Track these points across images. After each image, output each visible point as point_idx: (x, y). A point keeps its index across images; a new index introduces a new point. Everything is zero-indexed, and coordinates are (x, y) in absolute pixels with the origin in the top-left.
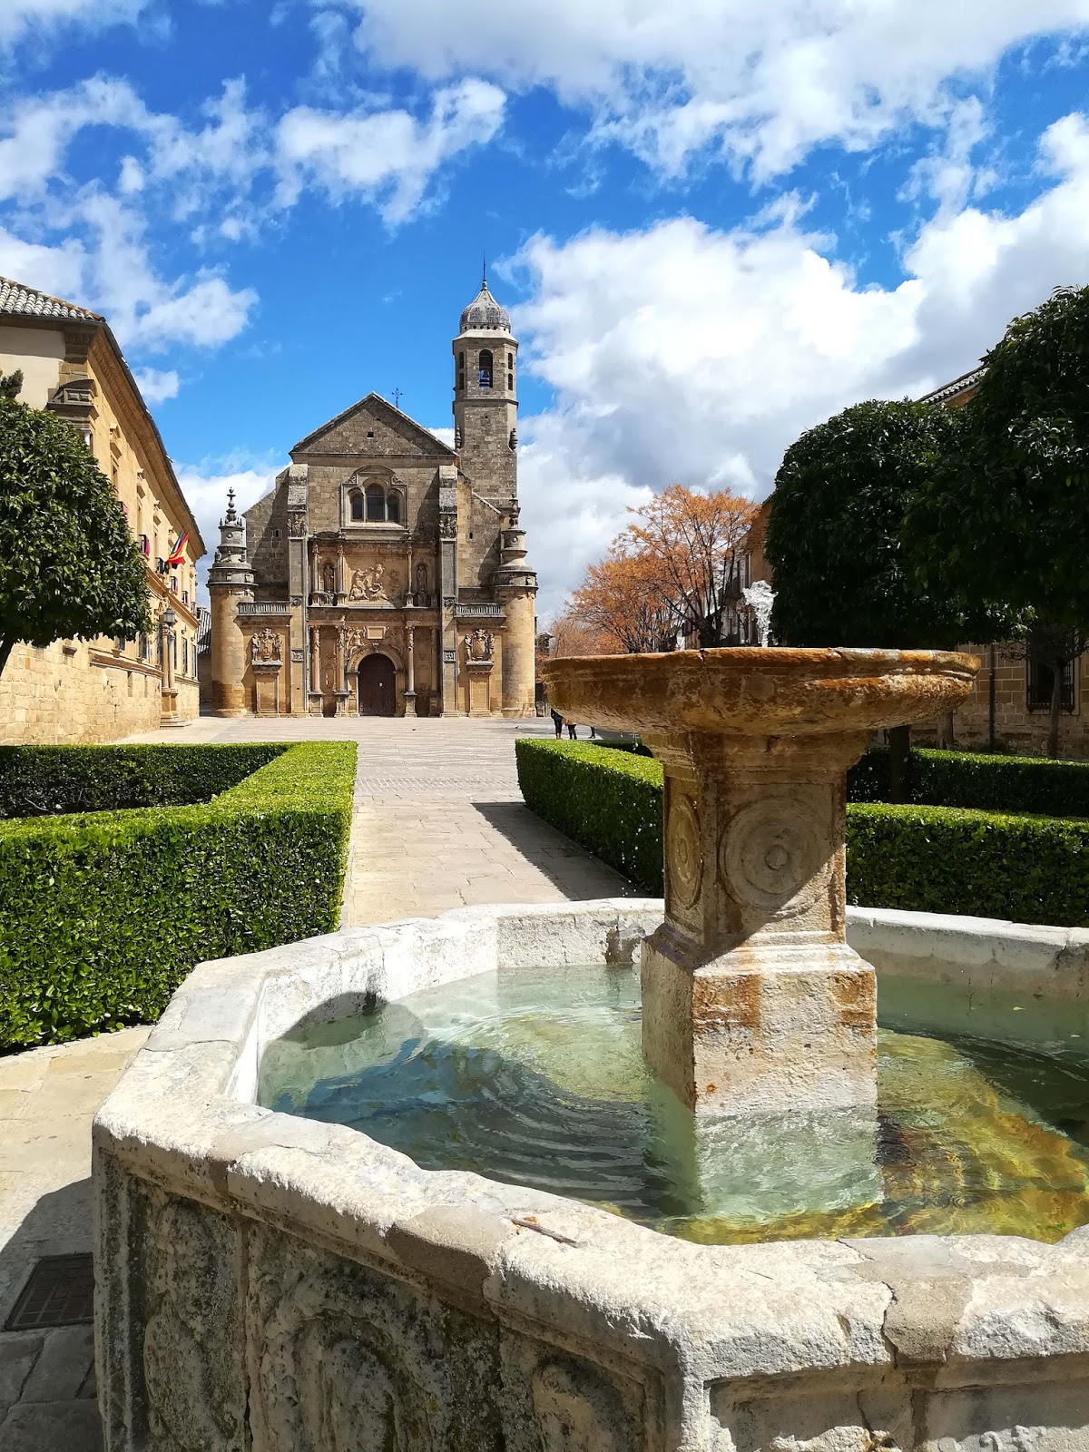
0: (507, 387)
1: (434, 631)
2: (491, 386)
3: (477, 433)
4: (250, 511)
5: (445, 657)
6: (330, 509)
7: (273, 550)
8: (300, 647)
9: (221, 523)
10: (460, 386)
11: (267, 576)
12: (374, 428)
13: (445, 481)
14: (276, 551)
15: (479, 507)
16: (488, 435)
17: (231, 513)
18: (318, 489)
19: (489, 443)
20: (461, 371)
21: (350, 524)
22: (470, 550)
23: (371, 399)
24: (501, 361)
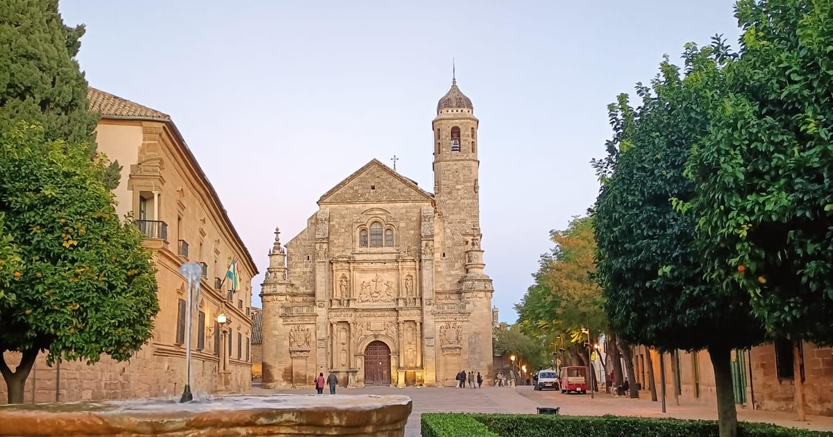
0: (471, 151)
1: (418, 324)
2: (460, 150)
3: (451, 183)
4: (291, 243)
5: (426, 342)
6: (344, 240)
7: (305, 270)
8: (324, 336)
9: (270, 252)
10: (438, 152)
11: (301, 288)
12: (375, 183)
13: (425, 217)
14: (308, 270)
15: (450, 235)
16: (458, 184)
17: (277, 244)
18: (337, 226)
19: (459, 189)
20: (438, 141)
21: (358, 249)
22: (444, 265)
23: (375, 163)
24: (466, 133)
